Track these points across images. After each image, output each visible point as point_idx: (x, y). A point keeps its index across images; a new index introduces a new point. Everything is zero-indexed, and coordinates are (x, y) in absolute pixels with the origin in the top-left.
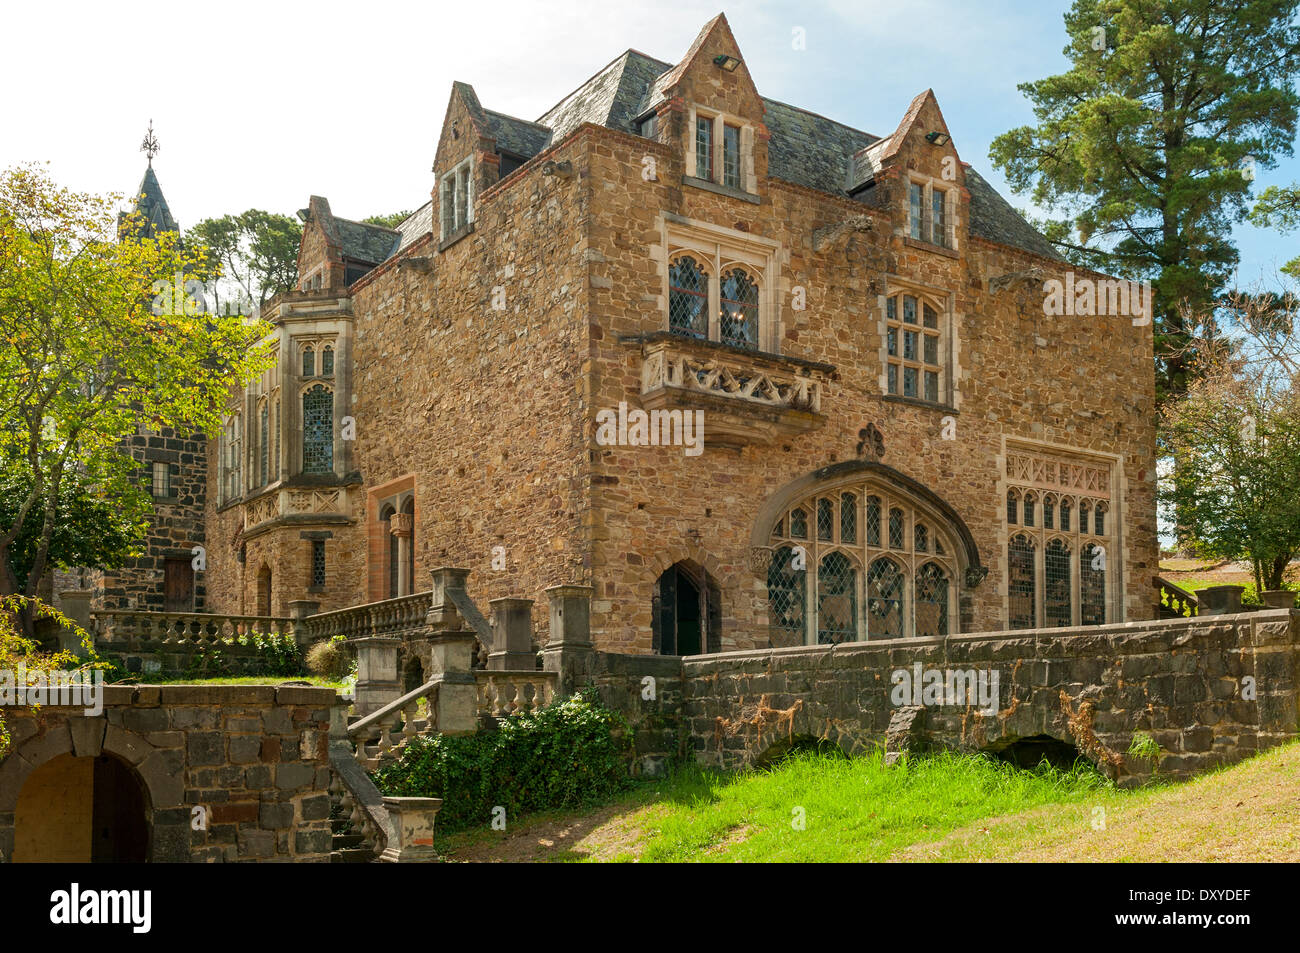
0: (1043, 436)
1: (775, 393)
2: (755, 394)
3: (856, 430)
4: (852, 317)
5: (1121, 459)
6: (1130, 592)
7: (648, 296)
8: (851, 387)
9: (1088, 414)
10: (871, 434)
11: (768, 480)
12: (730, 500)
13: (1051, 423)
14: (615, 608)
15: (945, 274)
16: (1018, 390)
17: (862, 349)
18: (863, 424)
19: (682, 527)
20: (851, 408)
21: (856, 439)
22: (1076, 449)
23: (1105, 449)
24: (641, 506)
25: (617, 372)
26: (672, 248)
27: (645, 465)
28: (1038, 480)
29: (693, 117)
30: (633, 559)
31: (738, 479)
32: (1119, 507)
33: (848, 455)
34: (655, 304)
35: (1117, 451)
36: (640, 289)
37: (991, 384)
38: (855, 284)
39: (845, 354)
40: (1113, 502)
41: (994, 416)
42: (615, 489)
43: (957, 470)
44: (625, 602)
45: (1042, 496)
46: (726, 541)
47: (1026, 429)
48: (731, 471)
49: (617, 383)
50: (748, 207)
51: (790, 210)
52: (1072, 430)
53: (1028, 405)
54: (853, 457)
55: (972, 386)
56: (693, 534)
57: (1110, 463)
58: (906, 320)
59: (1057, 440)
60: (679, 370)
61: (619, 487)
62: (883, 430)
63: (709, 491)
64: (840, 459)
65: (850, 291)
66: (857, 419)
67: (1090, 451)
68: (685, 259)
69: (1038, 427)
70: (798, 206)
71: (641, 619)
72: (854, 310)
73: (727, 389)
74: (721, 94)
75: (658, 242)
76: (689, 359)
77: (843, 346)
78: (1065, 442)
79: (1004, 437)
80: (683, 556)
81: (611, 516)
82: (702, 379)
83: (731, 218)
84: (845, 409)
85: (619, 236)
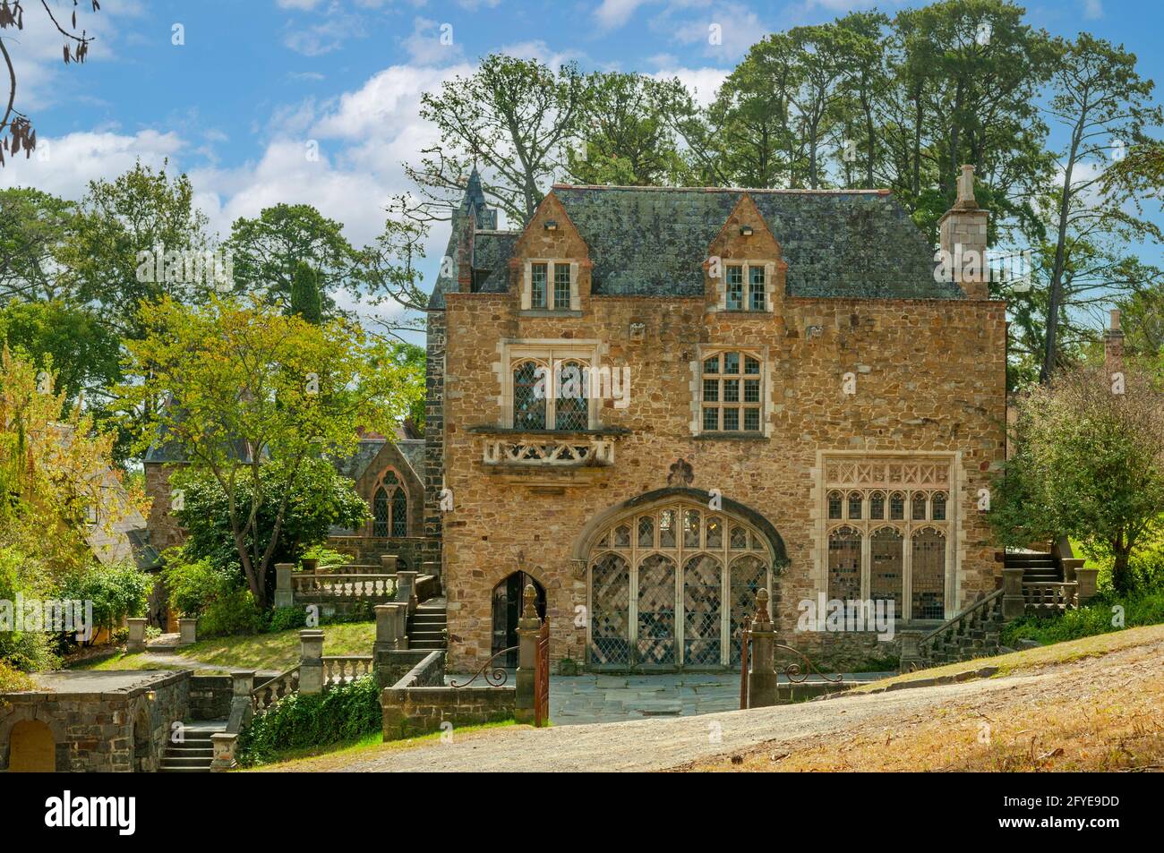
0: (866, 446)
1: (576, 455)
2: (560, 458)
3: (669, 465)
4: (664, 382)
5: (959, 454)
6: (964, 567)
7: (491, 398)
8: (663, 434)
9: (919, 422)
10: (681, 467)
11: (588, 510)
12: (554, 528)
13: (873, 434)
14: (464, 606)
15: (759, 333)
16: (838, 412)
17: (675, 405)
18: (674, 460)
19: (515, 550)
20: (664, 449)
21: (668, 472)
22: (906, 452)
23: (939, 448)
24: (485, 538)
25: (466, 452)
26: (513, 360)
27: (485, 511)
28: (864, 480)
29: (528, 268)
30: (476, 574)
31: (562, 512)
32: (955, 495)
33: (659, 484)
34: (496, 402)
35: (954, 448)
36: (486, 394)
37: (805, 412)
38: (668, 357)
39: (657, 411)
40: (952, 491)
41: (808, 438)
42: (463, 529)
43: (767, 484)
44: (471, 602)
45: (867, 496)
46: (552, 557)
47: (844, 442)
48: (555, 508)
49: (467, 459)
50: (573, 321)
51: (609, 314)
52: (899, 438)
53: (848, 424)
54: (665, 485)
55: (784, 417)
56: (521, 555)
57: (949, 458)
58: (728, 371)
59: (880, 447)
60: (496, 451)
61: (467, 527)
62: (693, 463)
63: (537, 523)
64: (651, 489)
65: (663, 363)
66: (669, 456)
67: (920, 452)
68: (526, 366)
69: (858, 439)
70: (617, 310)
72: (666, 377)
73: (537, 457)
74: (551, 246)
75: (498, 359)
76: (504, 442)
77: (655, 405)
78: (892, 448)
79: (819, 453)
80: (514, 569)
81: (461, 547)
82: (515, 453)
83: (558, 331)
84: (658, 451)
85: (470, 361)
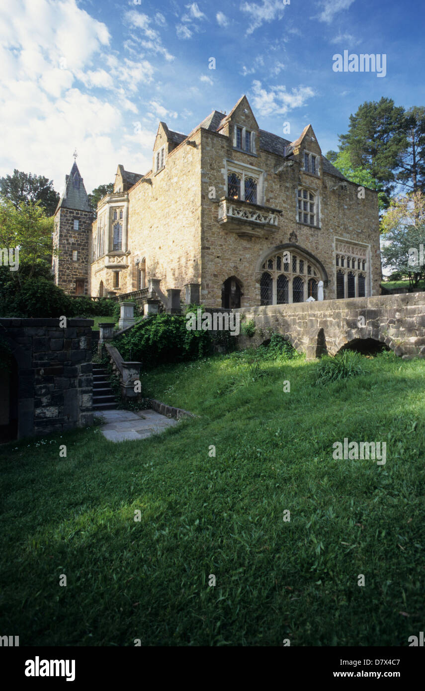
0: (346, 237)
1: (263, 219)
2: (256, 219)
3: (289, 233)
4: (287, 196)
5: (370, 246)
6: (373, 289)
7: (221, 186)
8: (287, 219)
9: (360, 231)
10: (293, 235)
11: (260, 249)
12: (248, 256)
13: (348, 233)
14: (209, 293)
15: (316, 184)
16: (339, 222)
17: (291, 206)
18: (291, 231)
19: (232, 265)
21: (289, 236)
22: (356, 242)
23: (365, 243)
24: (218, 257)
25: (210, 211)
26: (229, 170)
27: (219, 243)
28: (345, 252)
29: (236, 128)
30: (215, 276)
31: (250, 248)
32: (369, 261)
33: (286, 241)
34: (223, 188)
35: (368, 243)
36: (218, 183)
37: (330, 220)
38: (288, 185)
39: (285, 208)
40: (367, 260)
41: (332, 230)
42: (210, 251)
43: (320, 247)
44: (213, 291)
45: (346, 257)
46: (246, 270)
47: (341, 235)
48: (248, 246)
49: (210, 215)
50: (254, 158)
51: (267, 160)
52: (355, 236)
53: (342, 227)
54: (288, 242)
55: (325, 220)
56: (236, 268)
57: (366, 247)
58: (304, 198)
59: (351, 239)
60: (231, 211)
61: (211, 251)
62: (298, 234)
63: (241, 252)
64: (284, 243)
65: (286, 187)
66: (289, 229)
67: (361, 243)
68: (233, 174)
69: (345, 234)
70: (269, 159)
71: (218, 297)
72: (287, 193)
73: (247, 217)
74: (244, 121)
75: (224, 168)
76: (234, 206)
77: (284, 205)
78: (353, 240)
79: (335, 237)
80: (232, 275)
81: (208, 261)
82: (238, 213)
83: (248, 161)
84: (285, 226)
85: (211, 165)
